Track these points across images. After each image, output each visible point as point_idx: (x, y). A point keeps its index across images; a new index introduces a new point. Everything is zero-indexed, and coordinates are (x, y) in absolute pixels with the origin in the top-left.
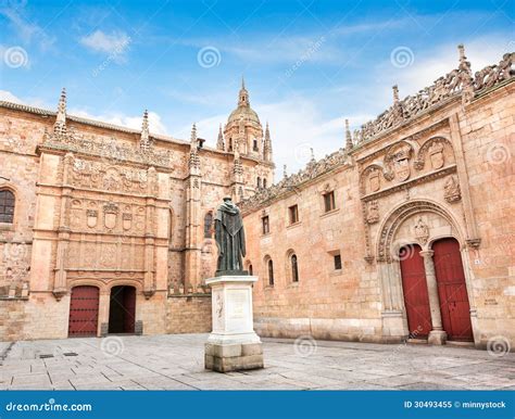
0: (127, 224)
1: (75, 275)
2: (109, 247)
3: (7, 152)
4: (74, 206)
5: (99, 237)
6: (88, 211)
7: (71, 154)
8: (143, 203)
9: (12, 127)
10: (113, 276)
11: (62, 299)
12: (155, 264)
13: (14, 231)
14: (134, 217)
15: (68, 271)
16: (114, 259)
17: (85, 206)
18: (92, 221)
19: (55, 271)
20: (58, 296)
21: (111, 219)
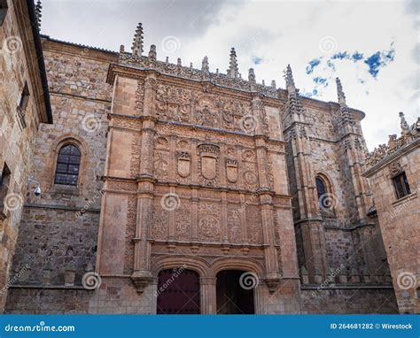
0: (232, 174)
1: (163, 250)
2: (209, 207)
3: (73, 96)
4: (158, 146)
5: (195, 191)
6: (177, 154)
7: (153, 76)
8: (250, 144)
9: (81, 69)
10: (219, 253)
11: (146, 290)
12: (277, 235)
13: (78, 196)
14: (241, 163)
15: (153, 243)
16: (218, 226)
17: (173, 146)
18: (184, 167)
19: (133, 242)
20: (138, 284)
21: (209, 165)
